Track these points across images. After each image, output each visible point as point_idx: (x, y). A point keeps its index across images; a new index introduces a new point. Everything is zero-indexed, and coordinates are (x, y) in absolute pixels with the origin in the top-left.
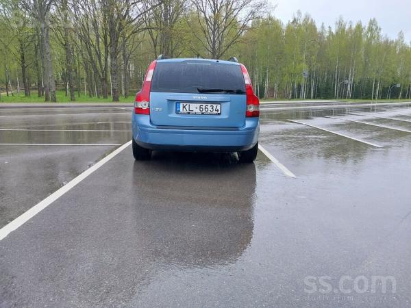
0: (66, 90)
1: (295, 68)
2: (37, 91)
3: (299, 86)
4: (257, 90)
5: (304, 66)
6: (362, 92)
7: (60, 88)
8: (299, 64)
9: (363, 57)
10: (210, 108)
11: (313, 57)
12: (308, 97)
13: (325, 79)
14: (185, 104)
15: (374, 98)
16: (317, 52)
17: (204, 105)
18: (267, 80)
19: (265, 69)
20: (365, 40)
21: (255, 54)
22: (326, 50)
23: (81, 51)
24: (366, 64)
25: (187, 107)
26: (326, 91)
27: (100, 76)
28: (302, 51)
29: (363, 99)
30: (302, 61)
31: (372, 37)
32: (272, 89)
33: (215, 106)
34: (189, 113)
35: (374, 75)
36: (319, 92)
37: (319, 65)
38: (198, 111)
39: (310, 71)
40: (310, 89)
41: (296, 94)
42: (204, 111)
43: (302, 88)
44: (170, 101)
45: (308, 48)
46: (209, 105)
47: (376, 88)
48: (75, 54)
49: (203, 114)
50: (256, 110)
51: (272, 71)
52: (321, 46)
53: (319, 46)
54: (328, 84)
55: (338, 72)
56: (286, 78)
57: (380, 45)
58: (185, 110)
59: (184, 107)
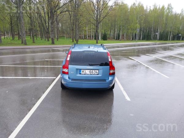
0: (30, 35)
1: (134, 26)
2: (18, 36)
3: (136, 35)
4: (116, 37)
5: (138, 25)
6: (164, 37)
7: (28, 34)
8: (136, 24)
9: (165, 21)
10: (94, 72)
11: (142, 21)
12: (139, 39)
13: (148, 31)
14: (83, 70)
15: (169, 40)
16: (144, 19)
17: (92, 71)
18: (121, 31)
19: (120, 26)
20: (166, 13)
21: (116, 19)
22: (148, 18)
23: (37, 19)
24: (166, 24)
25: (84, 72)
26: (148, 37)
27: (46, 31)
28: (137, 18)
29: (164, 40)
30: (137, 23)
31: (169, 12)
32: (123, 35)
33: (96, 71)
34: (85, 74)
35: (169, 30)
36: (144, 37)
37: (145, 25)
38: (89, 73)
39: (141, 28)
40: (140, 36)
41: (134, 38)
42: (91, 73)
43: (137, 35)
44: (77, 69)
45: (140, 17)
46: (94, 71)
47: (170, 35)
48: (35, 20)
49: (91, 74)
50: (114, 72)
51: (123, 28)
52: (146, 16)
53: (144, 16)
54: (148, 34)
55: (153, 28)
56: (130, 31)
57: (172, 16)
58: (83, 73)
59: (83, 71)
